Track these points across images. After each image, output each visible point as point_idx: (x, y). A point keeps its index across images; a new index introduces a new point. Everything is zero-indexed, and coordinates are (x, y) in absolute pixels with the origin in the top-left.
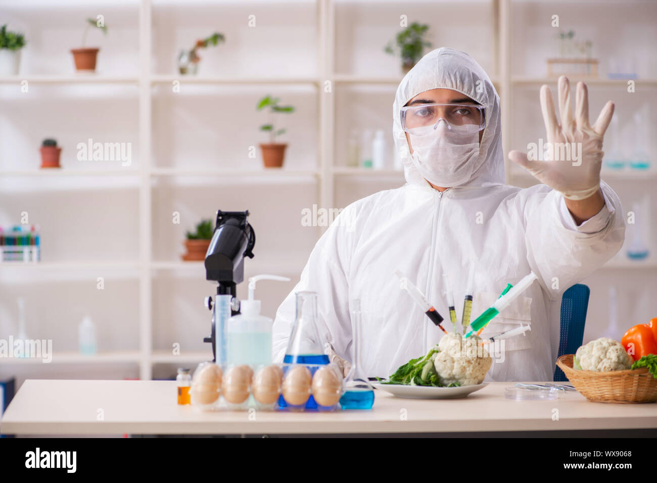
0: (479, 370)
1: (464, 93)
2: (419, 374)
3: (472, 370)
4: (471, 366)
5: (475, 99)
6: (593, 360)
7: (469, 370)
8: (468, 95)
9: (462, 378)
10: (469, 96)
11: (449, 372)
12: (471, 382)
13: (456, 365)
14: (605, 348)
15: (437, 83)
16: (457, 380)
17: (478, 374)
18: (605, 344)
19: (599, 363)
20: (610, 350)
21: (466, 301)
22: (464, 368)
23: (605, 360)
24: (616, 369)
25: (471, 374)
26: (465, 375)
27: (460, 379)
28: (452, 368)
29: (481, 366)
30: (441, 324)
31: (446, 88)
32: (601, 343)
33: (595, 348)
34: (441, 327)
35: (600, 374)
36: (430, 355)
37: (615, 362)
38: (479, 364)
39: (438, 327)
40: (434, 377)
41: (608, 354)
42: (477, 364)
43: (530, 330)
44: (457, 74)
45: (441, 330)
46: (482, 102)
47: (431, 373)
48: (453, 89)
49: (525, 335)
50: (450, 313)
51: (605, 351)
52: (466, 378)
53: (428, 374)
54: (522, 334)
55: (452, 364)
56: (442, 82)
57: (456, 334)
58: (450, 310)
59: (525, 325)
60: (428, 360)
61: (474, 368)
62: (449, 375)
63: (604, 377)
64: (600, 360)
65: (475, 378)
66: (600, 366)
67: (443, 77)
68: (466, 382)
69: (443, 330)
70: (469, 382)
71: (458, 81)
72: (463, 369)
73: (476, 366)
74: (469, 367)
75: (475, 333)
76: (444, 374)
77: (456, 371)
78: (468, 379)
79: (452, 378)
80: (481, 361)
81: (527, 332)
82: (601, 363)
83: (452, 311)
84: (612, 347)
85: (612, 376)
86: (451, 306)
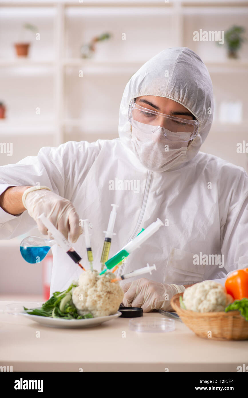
0: (110, 304)
1: (186, 107)
2: (58, 306)
3: (103, 304)
4: (102, 300)
5: (194, 114)
6: (195, 302)
7: (99, 303)
8: (189, 109)
9: (94, 310)
10: (190, 111)
11: (83, 304)
12: (102, 314)
13: (88, 299)
14: (205, 291)
15: (167, 93)
16: (90, 311)
17: (108, 307)
18: (207, 287)
19: (199, 304)
20: (210, 293)
21: (106, 242)
22: (96, 301)
23: (205, 302)
24: (214, 310)
25: (101, 307)
26: (96, 307)
27: (92, 310)
28: (85, 301)
29: (110, 300)
30: (80, 263)
31: (172, 99)
32: (203, 286)
33: (198, 291)
34: (80, 265)
35: (199, 315)
36: (70, 289)
37: (213, 304)
38: (109, 298)
39: (77, 265)
40: (70, 309)
41: (208, 297)
42: (107, 298)
43: (156, 269)
44: (187, 89)
45: (79, 267)
46: (199, 117)
47: (68, 305)
48: (178, 102)
49: (151, 274)
50: (88, 253)
51: (206, 293)
52: (97, 310)
53: (66, 305)
54: (148, 273)
55: (85, 298)
56: (171, 94)
57: (92, 271)
58: (87, 251)
59: (151, 265)
60: (68, 294)
61: (104, 302)
62: (83, 307)
63: (202, 317)
64: (200, 301)
65: (106, 310)
66: (201, 307)
67: (174, 89)
68: (97, 313)
69: (82, 268)
70: (100, 313)
71: (185, 96)
72: (95, 303)
73: (106, 300)
74: (99, 300)
75: (108, 271)
76: (79, 307)
77: (88, 304)
78: (100, 310)
79: (86, 310)
80: (111, 295)
81: (153, 271)
82: (201, 305)
83: (89, 252)
84: (213, 291)
85: (210, 317)
86: (88, 247)
